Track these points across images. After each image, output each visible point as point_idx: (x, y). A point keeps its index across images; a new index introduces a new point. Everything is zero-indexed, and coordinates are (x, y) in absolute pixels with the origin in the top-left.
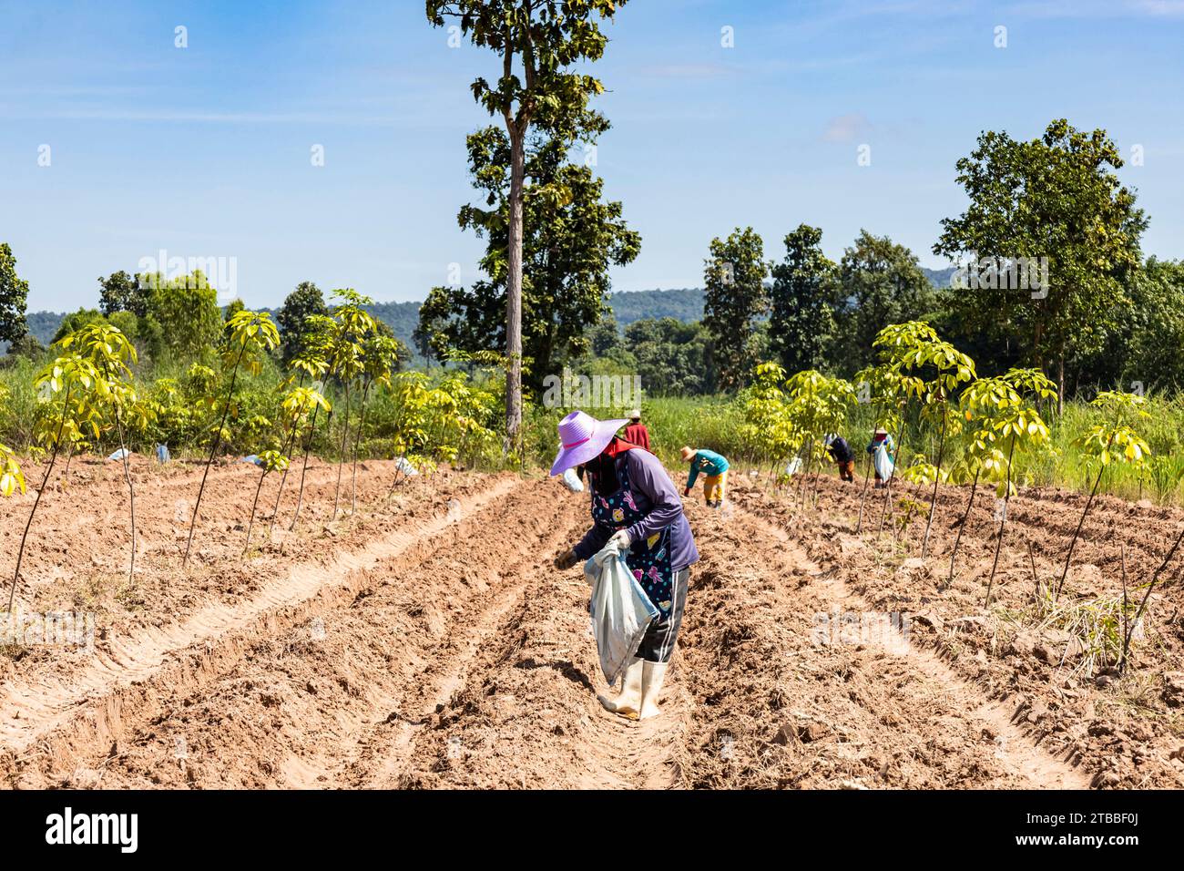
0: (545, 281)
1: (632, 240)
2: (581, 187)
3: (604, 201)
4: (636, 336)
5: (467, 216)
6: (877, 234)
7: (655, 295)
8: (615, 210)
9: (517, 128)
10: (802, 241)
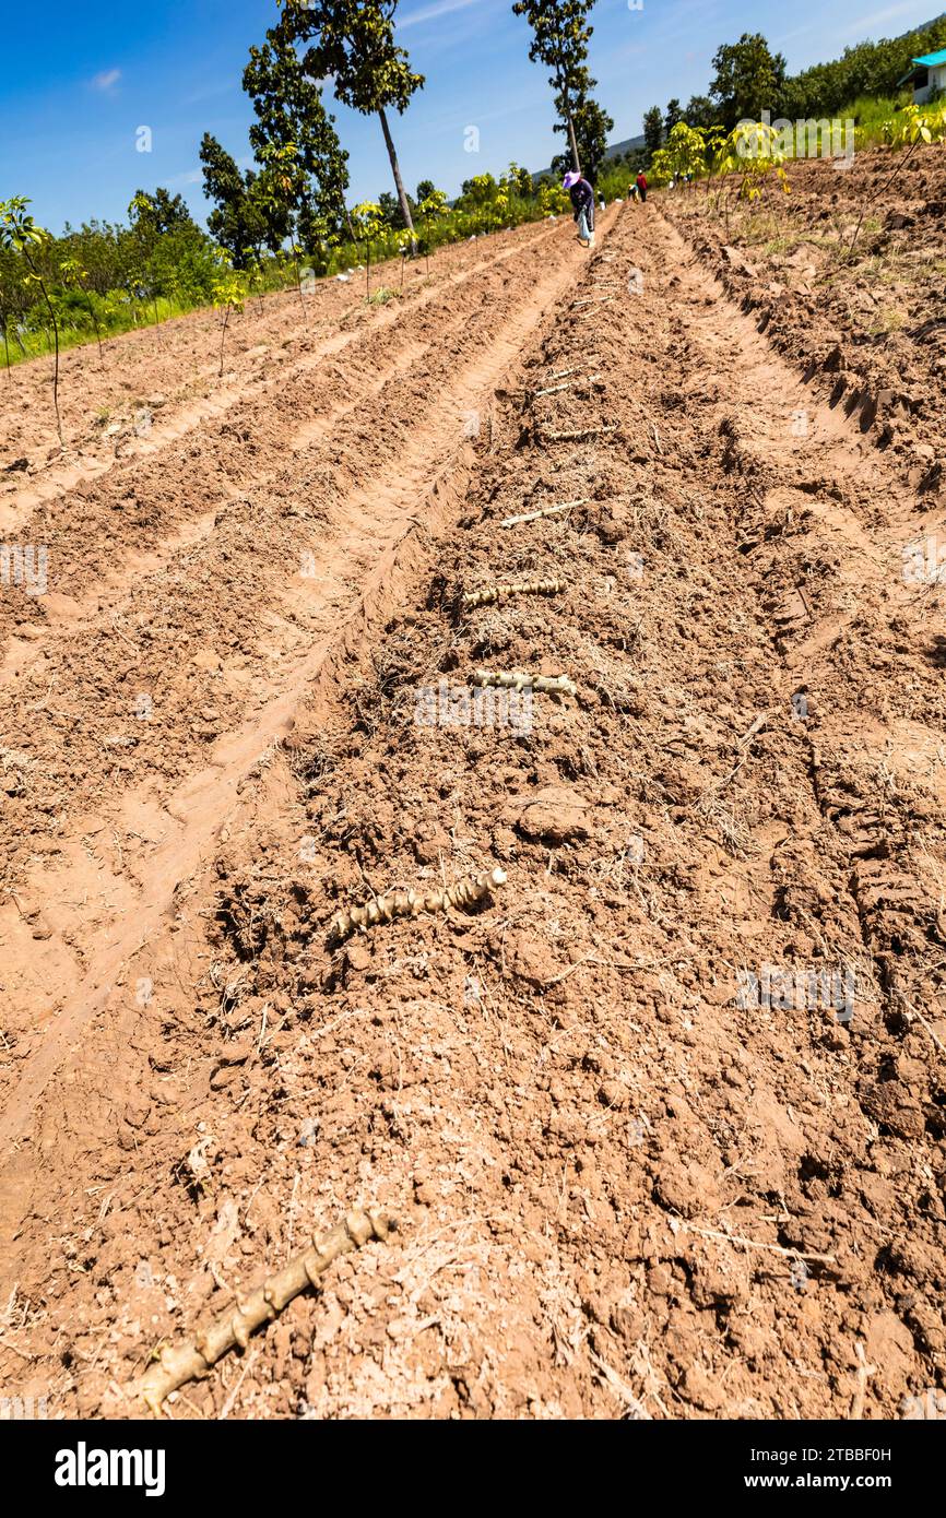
0: (587, 144)
1: (611, 121)
2: (592, 107)
3: (600, 111)
4: (628, 156)
5: (556, 128)
6: (697, 96)
7: (633, 140)
8: (604, 112)
9: (565, 92)
10: (673, 105)
